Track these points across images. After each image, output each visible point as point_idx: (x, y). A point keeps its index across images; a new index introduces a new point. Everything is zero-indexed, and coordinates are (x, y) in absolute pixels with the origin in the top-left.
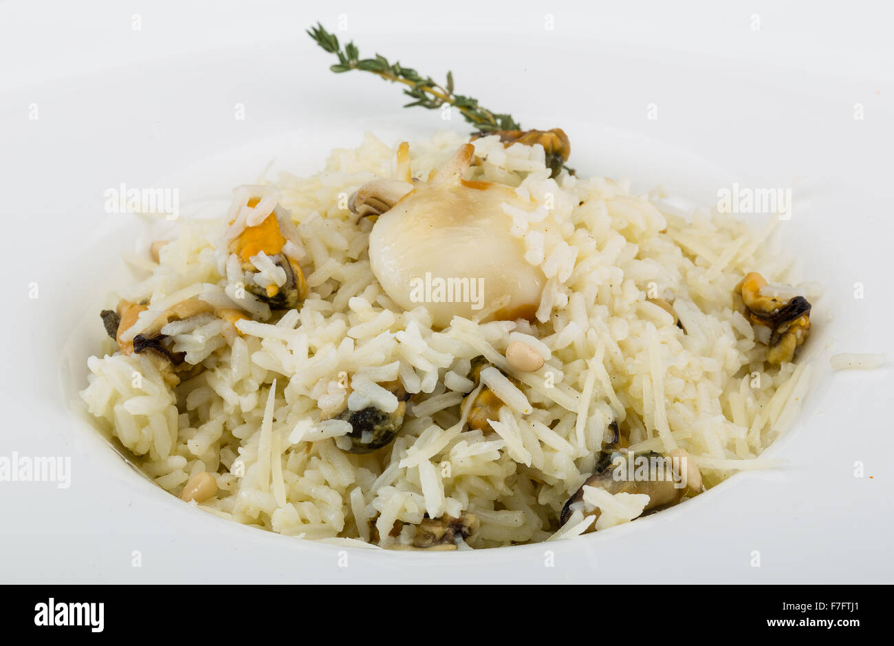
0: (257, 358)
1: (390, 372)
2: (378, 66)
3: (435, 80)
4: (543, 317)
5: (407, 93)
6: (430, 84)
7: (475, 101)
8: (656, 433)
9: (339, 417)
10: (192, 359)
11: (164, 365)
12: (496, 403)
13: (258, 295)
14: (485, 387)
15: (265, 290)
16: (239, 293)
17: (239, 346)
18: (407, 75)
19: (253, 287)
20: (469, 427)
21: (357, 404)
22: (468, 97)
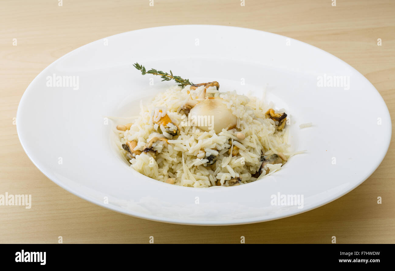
0: (175, 148)
1: (214, 146)
2: (153, 72)
3: (168, 73)
4: (238, 127)
5: (162, 77)
6: (167, 74)
7: (180, 77)
8: (270, 149)
9: (204, 158)
10: (159, 151)
11: (154, 154)
12: (238, 149)
13: (170, 134)
14: (234, 146)
15: (173, 132)
16: (165, 134)
17: (170, 147)
18: (160, 73)
19: (169, 132)
20: (233, 156)
21: (208, 155)
22: (177, 76)
